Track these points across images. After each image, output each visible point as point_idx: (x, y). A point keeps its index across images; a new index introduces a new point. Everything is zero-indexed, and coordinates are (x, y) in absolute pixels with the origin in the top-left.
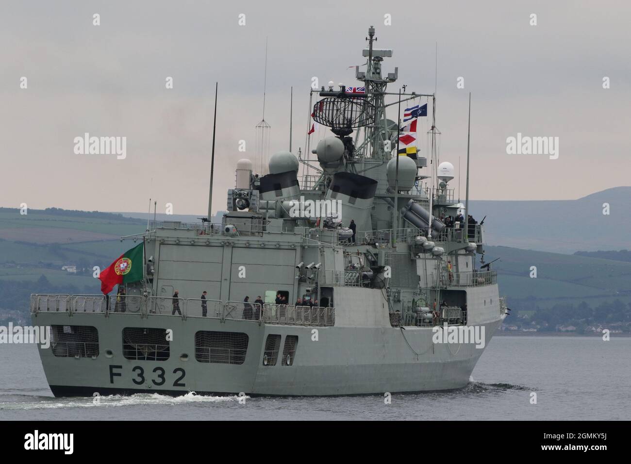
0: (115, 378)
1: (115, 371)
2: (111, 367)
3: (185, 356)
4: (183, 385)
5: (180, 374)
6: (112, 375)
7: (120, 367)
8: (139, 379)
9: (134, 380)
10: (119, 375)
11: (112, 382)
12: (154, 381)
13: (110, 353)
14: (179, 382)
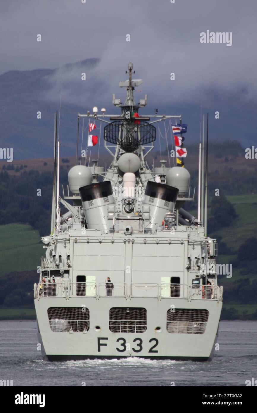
0: (101, 347)
1: (102, 342)
2: (99, 339)
3: (158, 328)
4: (156, 352)
5: (154, 343)
6: (99, 345)
7: (107, 339)
8: (122, 348)
9: (118, 349)
10: (105, 345)
11: (99, 350)
12: (133, 349)
13: (98, 328)
14: (154, 349)
